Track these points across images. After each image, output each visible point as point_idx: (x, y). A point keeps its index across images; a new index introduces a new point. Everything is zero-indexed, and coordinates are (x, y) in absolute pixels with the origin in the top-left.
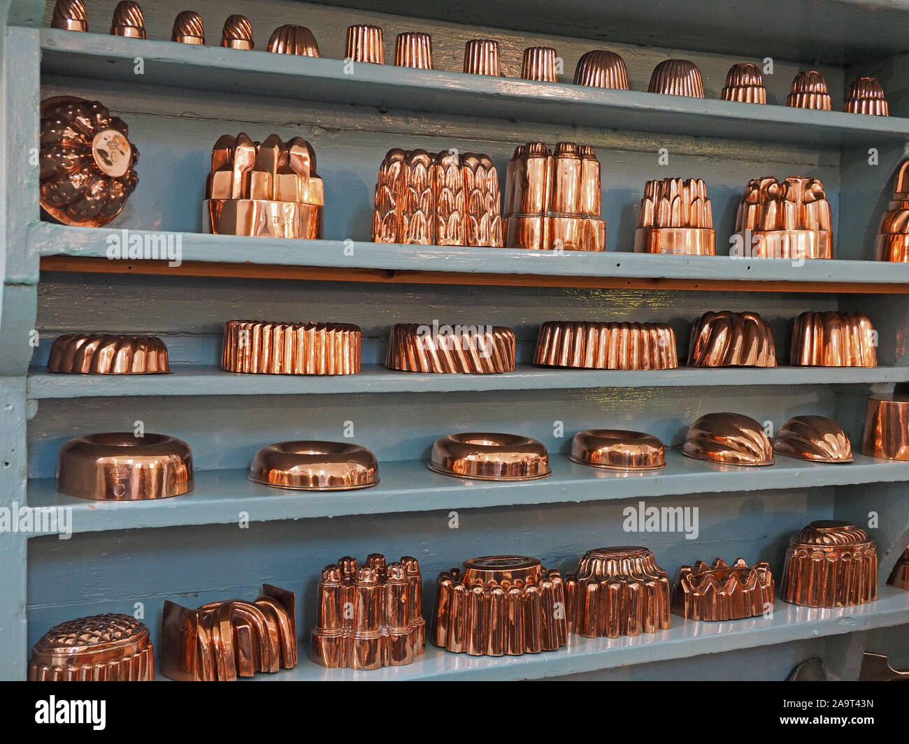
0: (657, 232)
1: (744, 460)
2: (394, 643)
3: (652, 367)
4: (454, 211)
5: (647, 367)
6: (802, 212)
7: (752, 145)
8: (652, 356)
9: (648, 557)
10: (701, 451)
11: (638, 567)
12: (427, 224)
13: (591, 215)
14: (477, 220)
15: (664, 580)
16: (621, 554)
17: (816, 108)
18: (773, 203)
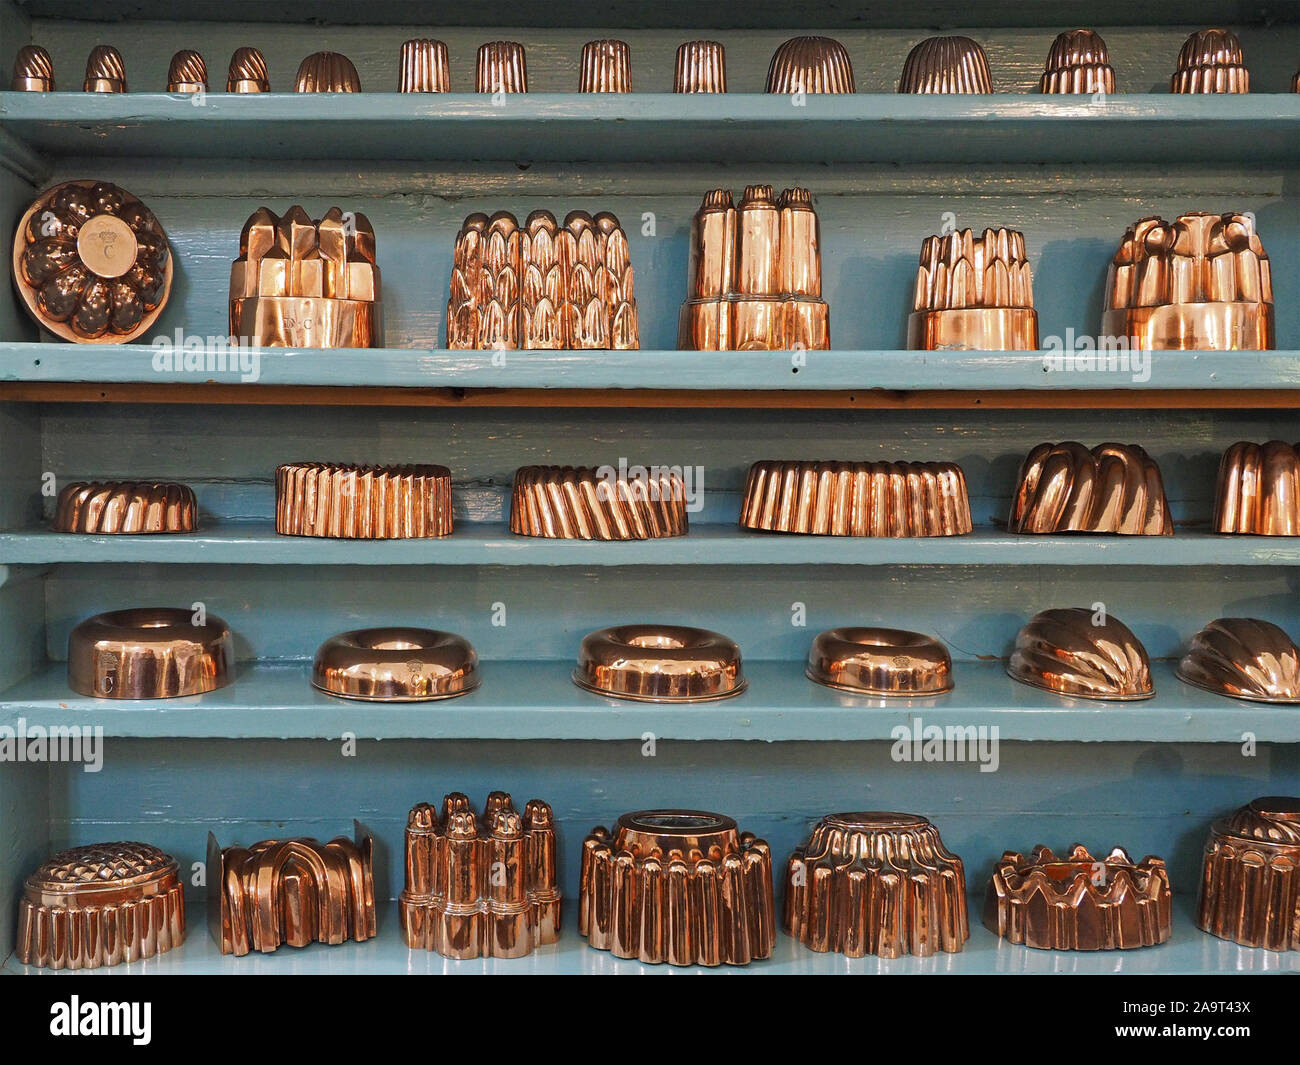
0: (935, 317)
1: (1096, 690)
2: (499, 923)
3: (910, 532)
4: (542, 298)
5: (901, 532)
6: (1205, 273)
7: (1148, 170)
8: (909, 514)
9: (924, 835)
10: (1033, 670)
11: (904, 848)
12: (506, 320)
13: (800, 296)
14: (581, 310)
15: (948, 874)
16: (872, 825)
17: (1215, 90)
18: (1153, 262)
